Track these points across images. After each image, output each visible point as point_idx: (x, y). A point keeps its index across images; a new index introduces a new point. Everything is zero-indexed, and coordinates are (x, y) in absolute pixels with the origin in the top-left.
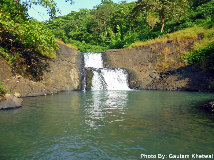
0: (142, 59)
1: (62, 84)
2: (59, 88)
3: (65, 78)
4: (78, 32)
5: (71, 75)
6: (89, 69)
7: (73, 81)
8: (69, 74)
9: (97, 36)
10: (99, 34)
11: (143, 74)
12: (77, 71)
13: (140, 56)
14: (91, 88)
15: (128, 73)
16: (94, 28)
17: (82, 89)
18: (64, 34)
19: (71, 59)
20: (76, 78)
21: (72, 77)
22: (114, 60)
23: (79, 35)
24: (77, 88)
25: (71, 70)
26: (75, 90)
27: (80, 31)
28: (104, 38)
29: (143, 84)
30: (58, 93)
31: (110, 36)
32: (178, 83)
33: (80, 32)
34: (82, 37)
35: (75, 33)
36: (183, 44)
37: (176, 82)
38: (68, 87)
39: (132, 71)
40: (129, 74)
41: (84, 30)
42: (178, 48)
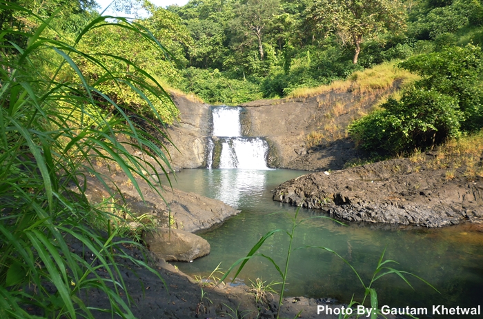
0: (299, 121)
1: (183, 159)
2: (180, 165)
3: (186, 152)
4: (207, 48)
5: (194, 149)
6: (218, 139)
7: (197, 156)
8: (192, 147)
9: (244, 59)
10: (247, 56)
11: (287, 147)
12: (202, 143)
13: (297, 116)
14: (218, 166)
15: (268, 145)
16: (236, 44)
17: (207, 166)
18: (179, 50)
19: (194, 121)
20: (200, 152)
21: (196, 151)
22: (258, 122)
23: (208, 53)
24: (201, 164)
25: (193, 141)
26: (199, 168)
27: (210, 45)
28: (256, 64)
29: (284, 162)
30: (180, 172)
31: (269, 59)
32: (320, 162)
33: (211, 47)
34: (214, 57)
35: (201, 50)
36: (367, 98)
37: (318, 161)
38: (190, 164)
39: (274, 143)
40: (269, 147)
41: (218, 44)
42: (358, 105)
